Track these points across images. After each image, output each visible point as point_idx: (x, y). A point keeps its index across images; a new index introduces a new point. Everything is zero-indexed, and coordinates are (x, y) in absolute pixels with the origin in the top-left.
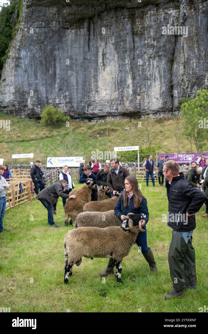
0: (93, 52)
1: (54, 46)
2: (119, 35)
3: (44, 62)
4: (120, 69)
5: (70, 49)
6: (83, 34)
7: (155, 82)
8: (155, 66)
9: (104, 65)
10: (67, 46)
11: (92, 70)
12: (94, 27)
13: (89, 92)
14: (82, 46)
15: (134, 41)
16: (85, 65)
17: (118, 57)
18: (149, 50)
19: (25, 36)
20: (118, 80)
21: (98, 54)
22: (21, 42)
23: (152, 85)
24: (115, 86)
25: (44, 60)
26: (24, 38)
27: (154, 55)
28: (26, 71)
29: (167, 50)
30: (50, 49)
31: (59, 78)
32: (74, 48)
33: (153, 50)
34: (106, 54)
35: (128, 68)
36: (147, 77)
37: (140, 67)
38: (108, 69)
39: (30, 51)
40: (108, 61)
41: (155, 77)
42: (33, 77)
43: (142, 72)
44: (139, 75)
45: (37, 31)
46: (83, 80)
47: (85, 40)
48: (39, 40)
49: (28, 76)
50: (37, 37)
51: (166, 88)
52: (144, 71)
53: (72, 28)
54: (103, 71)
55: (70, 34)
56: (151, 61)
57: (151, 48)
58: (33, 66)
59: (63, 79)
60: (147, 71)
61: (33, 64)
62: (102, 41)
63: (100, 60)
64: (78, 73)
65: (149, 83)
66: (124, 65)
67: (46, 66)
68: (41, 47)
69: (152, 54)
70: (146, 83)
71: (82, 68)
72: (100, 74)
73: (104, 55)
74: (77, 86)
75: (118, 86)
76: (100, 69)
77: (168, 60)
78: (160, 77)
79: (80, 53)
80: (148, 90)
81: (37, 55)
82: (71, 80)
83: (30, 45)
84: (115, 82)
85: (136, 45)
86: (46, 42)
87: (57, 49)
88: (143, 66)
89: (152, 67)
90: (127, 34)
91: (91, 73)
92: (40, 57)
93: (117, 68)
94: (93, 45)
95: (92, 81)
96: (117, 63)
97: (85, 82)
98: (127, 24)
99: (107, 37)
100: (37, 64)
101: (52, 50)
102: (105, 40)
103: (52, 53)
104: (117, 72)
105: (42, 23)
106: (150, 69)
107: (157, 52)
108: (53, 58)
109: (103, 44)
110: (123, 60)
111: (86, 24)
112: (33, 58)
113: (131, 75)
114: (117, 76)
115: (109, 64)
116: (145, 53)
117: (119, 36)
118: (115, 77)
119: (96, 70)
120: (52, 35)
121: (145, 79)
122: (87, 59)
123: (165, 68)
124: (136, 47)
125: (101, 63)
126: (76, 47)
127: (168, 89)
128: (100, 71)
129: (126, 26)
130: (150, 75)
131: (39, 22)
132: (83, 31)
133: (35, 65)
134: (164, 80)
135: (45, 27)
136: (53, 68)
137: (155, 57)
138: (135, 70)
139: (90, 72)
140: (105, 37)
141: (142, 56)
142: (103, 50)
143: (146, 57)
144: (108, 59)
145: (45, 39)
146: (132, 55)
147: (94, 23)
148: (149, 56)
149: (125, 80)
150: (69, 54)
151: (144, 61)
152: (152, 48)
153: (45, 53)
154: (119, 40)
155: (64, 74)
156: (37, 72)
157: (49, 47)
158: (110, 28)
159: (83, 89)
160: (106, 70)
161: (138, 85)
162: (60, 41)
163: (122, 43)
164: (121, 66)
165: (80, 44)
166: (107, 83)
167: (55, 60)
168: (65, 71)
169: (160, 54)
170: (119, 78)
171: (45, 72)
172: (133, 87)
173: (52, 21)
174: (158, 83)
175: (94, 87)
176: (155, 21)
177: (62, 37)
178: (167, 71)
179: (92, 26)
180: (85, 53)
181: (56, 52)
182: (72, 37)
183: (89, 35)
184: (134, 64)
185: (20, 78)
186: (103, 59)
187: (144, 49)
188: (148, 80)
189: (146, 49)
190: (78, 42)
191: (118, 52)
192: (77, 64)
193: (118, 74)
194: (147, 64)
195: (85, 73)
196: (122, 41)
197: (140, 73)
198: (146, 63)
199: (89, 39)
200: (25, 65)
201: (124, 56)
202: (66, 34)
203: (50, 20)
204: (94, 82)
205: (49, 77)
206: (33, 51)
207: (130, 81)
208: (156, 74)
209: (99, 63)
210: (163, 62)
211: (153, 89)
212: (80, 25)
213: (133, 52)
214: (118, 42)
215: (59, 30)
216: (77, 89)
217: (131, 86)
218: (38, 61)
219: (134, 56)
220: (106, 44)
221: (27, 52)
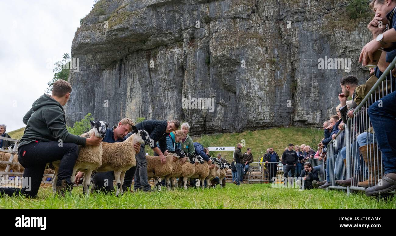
0: (123, 88)
1: (94, 84)
2: (140, 72)
3: (87, 97)
4: (144, 101)
5: (105, 86)
6: (115, 73)
7: (170, 110)
8: (170, 97)
9: (131, 98)
10: (103, 84)
11: (122, 102)
12: (124, 67)
13: (118, 121)
14: (114, 83)
15: (150, 77)
16: (116, 98)
17: (142, 90)
18: (163, 83)
19: (73, 77)
20: (142, 110)
21: (126, 89)
22: (71, 82)
23: (168, 113)
24: (140, 114)
25: (87, 95)
26: (72, 79)
27: (168, 87)
28: (74, 105)
29: (177, 82)
30: (91, 86)
31: (96, 109)
32: (108, 84)
33: (166, 83)
34: (133, 88)
35: (149, 99)
36: (164, 106)
37: (157, 98)
38: (134, 100)
39: (77, 89)
40: (134, 94)
41: (170, 106)
42: (79, 109)
43: (159, 102)
44: (157, 105)
45: (81, 73)
46: (114, 110)
47: (117, 78)
48: (83, 80)
49: (75, 108)
50: (81, 78)
51: (178, 116)
52: (161, 102)
53: (107, 69)
54: (130, 103)
55: (106, 74)
56: (166, 92)
57: (164, 81)
58: (79, 101)
59: (98, 110)
60: (163, 102)
61: (79, 99)
62: (130, 78)
63: (128, 94)
64: (110, 105)
65: (166, 112)
66: (146, 97)
67: (88, 100)
68: (85, 85)
69: (166, 87)
70: (163, 112)
71: (114, 101)
72: (127, 106)
73: (131, 89)
74: (109, 115)
75: (142, 115)
76: (128, 101)
77: (179, 91)
78: (174, 106)
79: (112, 89)
80: (164, 117)
81: (82, 92)
82: (104, 111)
83: (77, 84)
84: (140, 111)
85: (153, 80)
86: (88, 82)
87: (96, 86)
88: (159, 97)
89: (167, 98)
90: (146, 71)
91: (121, 105)
92: (84, 93)
93: (141, 100)
94: (124, 82)
95: (122, 111)
96: (141, 95)
97: (116, 112)
98: (145, 63)
99: (134, 74)
100: (82, 98)
101: (93, 88)
102: (132, 77)
103: (92, 89)
104: (141, 103)
105: (84, 67)
106: (165, 99)
107: (169, 85)
108: (93, 94)
109: (131, 80)
110: (146, 93)
111: (117, 65)
112: (79, 94)
113: (152, 105)
114: (141, 107)
115: (136, 97)
116: (160, 86)
117: (140, 74)
118: (140, 107)
119: (125, 102)
120: (93, 76)
121: (162, 108)
122: (118, 93)
123: (177, 98)
124: (153, 82)
125: (129, 96)
126: (110, 84)
127: (180, 116)
128: (128, 102)
129: (144, 64)
130: (166, 104)
131: (82, 66)
132: (115, 71)
133: (80, 99)
134: (177, 109)
135: (86, 70)
136: (92, 101)
137: (168, 89)
138: (154, 101)
139: (120, 103)
140: (132, 75)
141: (158, 88)
142: (131, 85)
143: (161, 89)
144: (134, 92)
145: (87, 79)
146: (151, 89)
147: (124, 64)
148: (164, 88)
149: (148, 109)
150: (104, 90)
151: (160, 93)
152: (166, 82)
153: (87, 90)
154: (141, 76)
155: (99, 106)
156: (81, 105)
157: (90, 85)
158: (135, 67)
159: (114, 118)
160: (132, 102)
161: (157, 113)
162: (98, 80)
163: (144, 79)
164: (144, 98)
165: (112, 81)
166: (133, 113)
167: (94, 95)
168: (100, 104)
169: (172, 86)
170: (143, 108)
171: (87, 105)
172: (153, 115)
173: (91, 65)
174: (172, 111)
175: (123, 116)
176: (164, 59)
177: (100, 77)
178: (179, 101)
179: (123, 66)
180: (116, 88)
181: (95, 89)
182: (107, 76)
183: (120, 74)
184: (153, 96)
185: (71, 110)
186: (131, 93)
187: (159, 83)
188: (164, 109)
189: (160, 82)
190: (111, 80)
191: (142, 86)
192: (110, 98)
193: (142, 105)
194: (163, 95)
195: (116, 105)
196: (143, 77)
197: (158, 103)
198: (161, 95)
199: (120, 78)
200: (74, 100)
201: (146, 89)
202: (103, 74)
203: (90, 65)
204: (123, 112)
205: (90, 108)
206: (79, 89)
207: (150, 111)
208: (171, 103)
209: (127, 96)
210: (175, 93)
211: (168, 117)
212: (113, 67)
213: (151, 86)
214: (140, 78)
215: (97, 72)
216: (109, 118)
217: (151, 114)
218: (82, 96)
219: (152, 89)
220: (133, 80)
221: (75, 90)
